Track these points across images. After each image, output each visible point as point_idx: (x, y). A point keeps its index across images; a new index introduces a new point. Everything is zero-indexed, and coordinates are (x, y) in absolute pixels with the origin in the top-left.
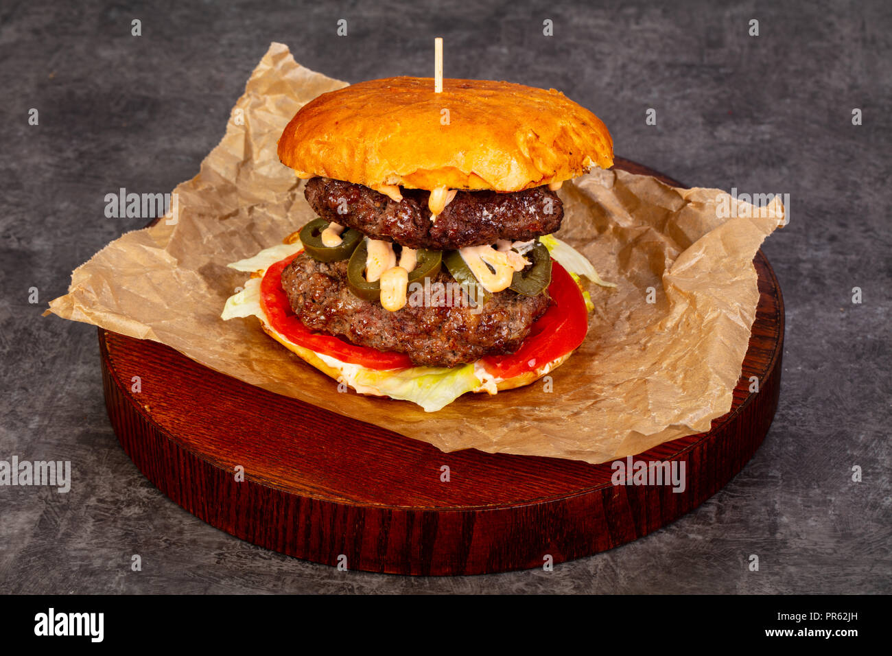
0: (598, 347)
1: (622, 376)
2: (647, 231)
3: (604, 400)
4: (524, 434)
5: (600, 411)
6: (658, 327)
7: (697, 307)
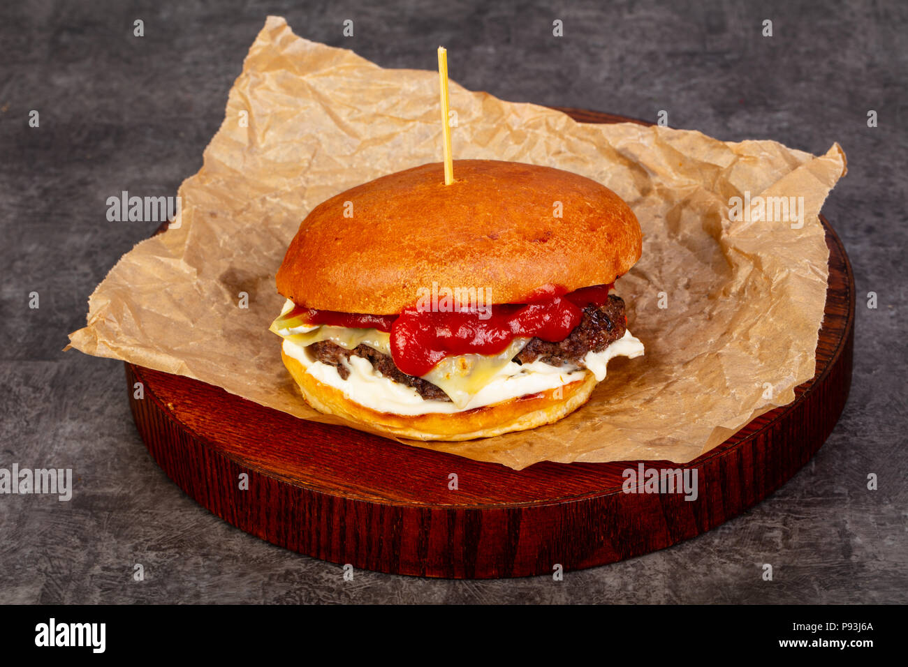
7: (764, 269)
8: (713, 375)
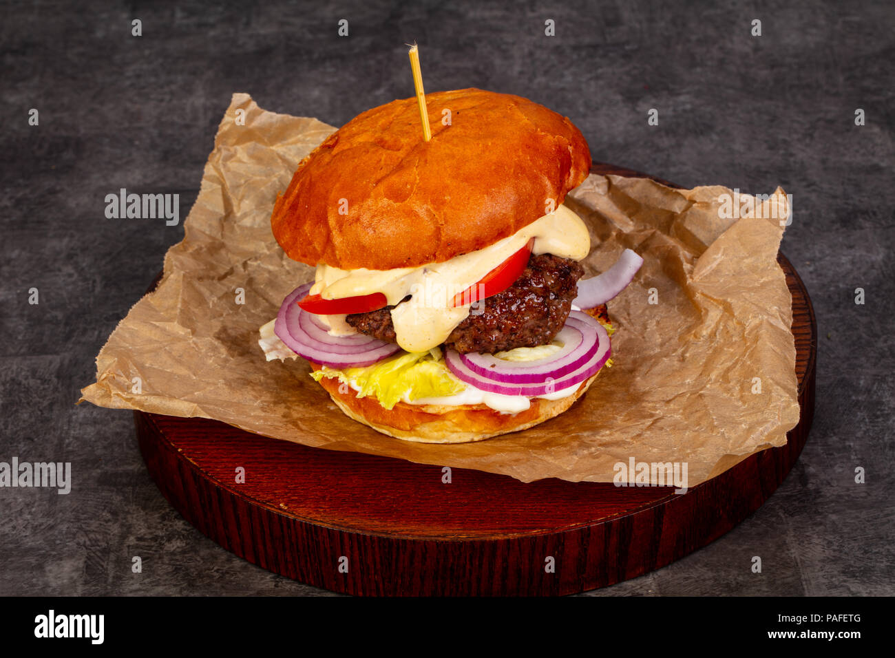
7: (735, 315)
8: (698, 415)
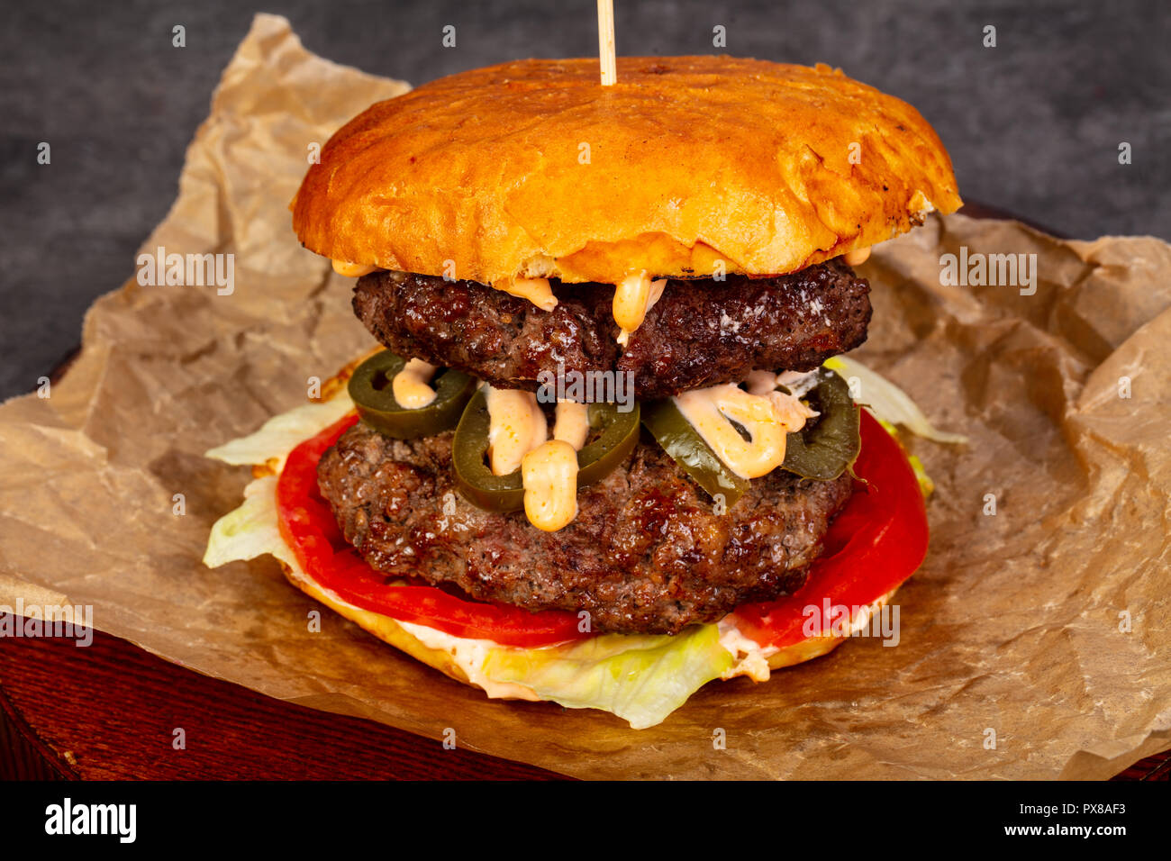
0: (952, 566)
1: (1012, 625)
2: (1015, 328)
3: (986, 677)
4: (839, 762)
5: (984, 702)
6: (1068, 519)
